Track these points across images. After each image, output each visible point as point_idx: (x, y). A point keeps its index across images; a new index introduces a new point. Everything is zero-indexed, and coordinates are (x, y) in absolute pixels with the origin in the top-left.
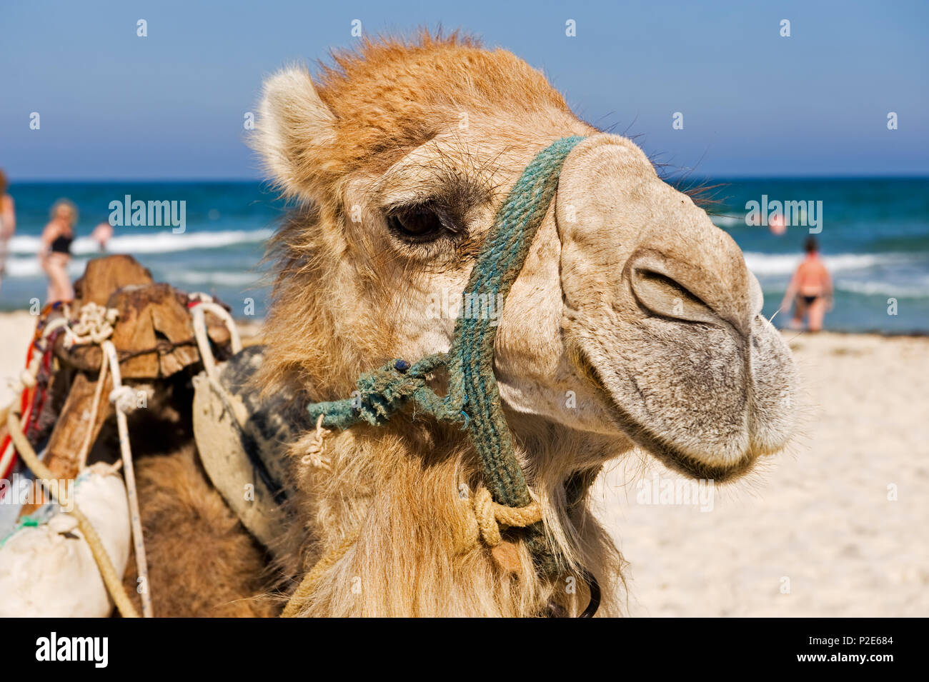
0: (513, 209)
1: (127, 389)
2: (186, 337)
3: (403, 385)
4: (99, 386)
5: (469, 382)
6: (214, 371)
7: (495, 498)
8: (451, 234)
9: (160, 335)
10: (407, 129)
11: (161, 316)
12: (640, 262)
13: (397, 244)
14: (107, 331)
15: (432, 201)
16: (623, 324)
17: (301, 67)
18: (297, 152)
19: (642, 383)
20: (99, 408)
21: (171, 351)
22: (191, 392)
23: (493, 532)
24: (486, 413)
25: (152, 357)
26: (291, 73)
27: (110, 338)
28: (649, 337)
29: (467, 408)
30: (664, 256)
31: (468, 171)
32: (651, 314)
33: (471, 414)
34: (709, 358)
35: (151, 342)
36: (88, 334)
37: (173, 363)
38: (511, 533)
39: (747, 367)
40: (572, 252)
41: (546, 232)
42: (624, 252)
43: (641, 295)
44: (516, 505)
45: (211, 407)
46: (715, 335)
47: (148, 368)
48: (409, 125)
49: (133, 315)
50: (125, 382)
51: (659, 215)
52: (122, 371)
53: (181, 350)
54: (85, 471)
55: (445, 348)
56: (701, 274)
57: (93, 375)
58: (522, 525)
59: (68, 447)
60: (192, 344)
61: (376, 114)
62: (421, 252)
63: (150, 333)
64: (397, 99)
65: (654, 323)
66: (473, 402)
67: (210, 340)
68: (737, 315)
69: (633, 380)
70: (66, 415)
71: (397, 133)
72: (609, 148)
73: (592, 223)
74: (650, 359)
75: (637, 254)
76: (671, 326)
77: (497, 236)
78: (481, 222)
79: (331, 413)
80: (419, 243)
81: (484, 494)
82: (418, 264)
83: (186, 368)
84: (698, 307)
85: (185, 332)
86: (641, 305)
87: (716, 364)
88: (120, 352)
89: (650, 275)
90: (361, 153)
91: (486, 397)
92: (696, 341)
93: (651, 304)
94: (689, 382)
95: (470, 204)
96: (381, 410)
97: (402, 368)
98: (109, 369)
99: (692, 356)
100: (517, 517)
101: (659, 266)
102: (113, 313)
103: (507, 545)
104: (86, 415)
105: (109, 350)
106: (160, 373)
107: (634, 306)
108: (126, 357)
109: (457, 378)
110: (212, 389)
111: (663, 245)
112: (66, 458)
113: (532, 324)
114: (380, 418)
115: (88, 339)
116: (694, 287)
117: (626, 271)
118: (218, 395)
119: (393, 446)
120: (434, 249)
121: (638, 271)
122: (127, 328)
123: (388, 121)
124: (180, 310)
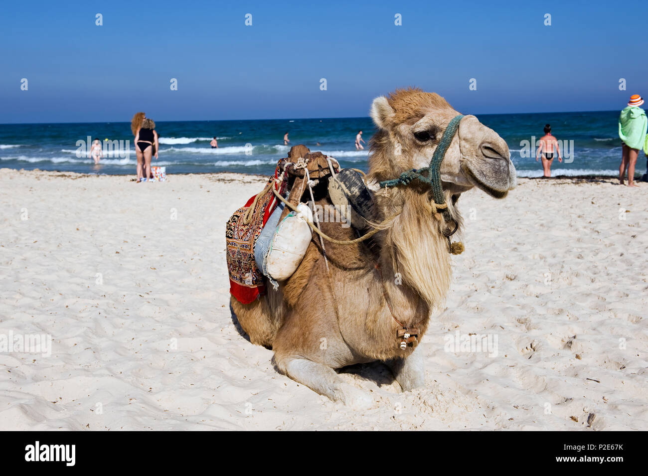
0: (447, 133)
1: (311, 181)
2: (326, 167)
3: (415, 175)
4: (304, 180)
5: (434, 174)
6: (335, 176)
7: (436, 202)
8: (432, 139)
9: (319, 166)
10: (416, 114)
11: (319, 161)
12: (484, 145)
13: (417, 141)
14: (305, 165)
15: (428, 131)
16: (479, 160)
17: (384, 96)
18: (383, 118)
19: (485, 173)
20: (304, 186)
21: (322, 171)
22: (328, 182)
23: (435, 210)
24: (437, 182)
25: (317, 172)
26: (381, 98)
27: (306, 167)
28: (486, 163)
29: (432, 180)
30: (490, 143)
31: (438, 124)
32: (487, 157)
33: (433, 182)
34: (500, 167)
35: (317, 168)
36: (301, 166)
37: (322, 174)
38: (439, 211)
39: (509, 169)
40: (463, 143)
41: (456, 138)
42: (479, 143)
43: (484, 153)
44: (441, 204)
45: (335, 185)
46: (501, 162)
47: (316, 175)
48: (417, 112)
49: (312, 161)
50: (311, 179)
51: (487, 134)
52: (310, 176)
53: (325, 170)
54: (300, 204)
55: (428, 166)
56: (499, 148)
57: (302, 177)
58: (443, 208)
59: (295, 197)
60: (329, 168)
61: (407, 110)
62: (424, 143)
63: (317, 166)
64: (413, 107)
65: (487, 159)
66: (434, 179)
67: (333, 167)
68: (507, 157)
69: (483, 173)
70: (294, 188)
71: (413, 114)
72: (471, 118)
73: (469, 136)
74: (487, 168)
75: (483, 143)
76: (491, 160)
77: (443, 139)
78: (439, 136)
79: (390, 183)
80: (423, 141)
81: (433, 202)
82: (423, 146)
83: (326, 175)
84: (498, 155)
85: (326, 165)
86: (484, 155)
87: (502, 168)
88: (309, 171)
89: (486, 148)
90: (404, 119)
91: (438, 177)
92: (497, 163)
93: (487, 155)
94: (496, 172)
95: (437, 132)
96: (408, 181)
97: (415, 171)
98: (306, 175)
99: (497, 167)
100: (441, 206)
101: (489, 145)
102: (307, 160)
103: (438, 214)
104: (300, 188)
105: (306, 170)
106: (319, 177)
107: (482, 155)
108: (311, 172)
109: (431, 173)
110: (335, 180)
111: (490, 141)
112: (295, 200)
113: (452, 160)
114: (407, 183)
115: (301, 167)
116: (497, 150)
117: (480, 147)
118: (337, 182)
119: (410, 191)
120: (427, 142)
121: (483, 147)
122: (311, 164)
123: (411, 112)
124: (324, 159)
